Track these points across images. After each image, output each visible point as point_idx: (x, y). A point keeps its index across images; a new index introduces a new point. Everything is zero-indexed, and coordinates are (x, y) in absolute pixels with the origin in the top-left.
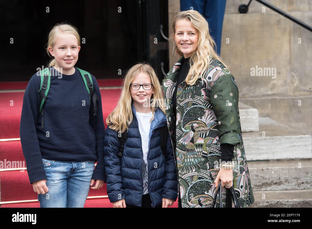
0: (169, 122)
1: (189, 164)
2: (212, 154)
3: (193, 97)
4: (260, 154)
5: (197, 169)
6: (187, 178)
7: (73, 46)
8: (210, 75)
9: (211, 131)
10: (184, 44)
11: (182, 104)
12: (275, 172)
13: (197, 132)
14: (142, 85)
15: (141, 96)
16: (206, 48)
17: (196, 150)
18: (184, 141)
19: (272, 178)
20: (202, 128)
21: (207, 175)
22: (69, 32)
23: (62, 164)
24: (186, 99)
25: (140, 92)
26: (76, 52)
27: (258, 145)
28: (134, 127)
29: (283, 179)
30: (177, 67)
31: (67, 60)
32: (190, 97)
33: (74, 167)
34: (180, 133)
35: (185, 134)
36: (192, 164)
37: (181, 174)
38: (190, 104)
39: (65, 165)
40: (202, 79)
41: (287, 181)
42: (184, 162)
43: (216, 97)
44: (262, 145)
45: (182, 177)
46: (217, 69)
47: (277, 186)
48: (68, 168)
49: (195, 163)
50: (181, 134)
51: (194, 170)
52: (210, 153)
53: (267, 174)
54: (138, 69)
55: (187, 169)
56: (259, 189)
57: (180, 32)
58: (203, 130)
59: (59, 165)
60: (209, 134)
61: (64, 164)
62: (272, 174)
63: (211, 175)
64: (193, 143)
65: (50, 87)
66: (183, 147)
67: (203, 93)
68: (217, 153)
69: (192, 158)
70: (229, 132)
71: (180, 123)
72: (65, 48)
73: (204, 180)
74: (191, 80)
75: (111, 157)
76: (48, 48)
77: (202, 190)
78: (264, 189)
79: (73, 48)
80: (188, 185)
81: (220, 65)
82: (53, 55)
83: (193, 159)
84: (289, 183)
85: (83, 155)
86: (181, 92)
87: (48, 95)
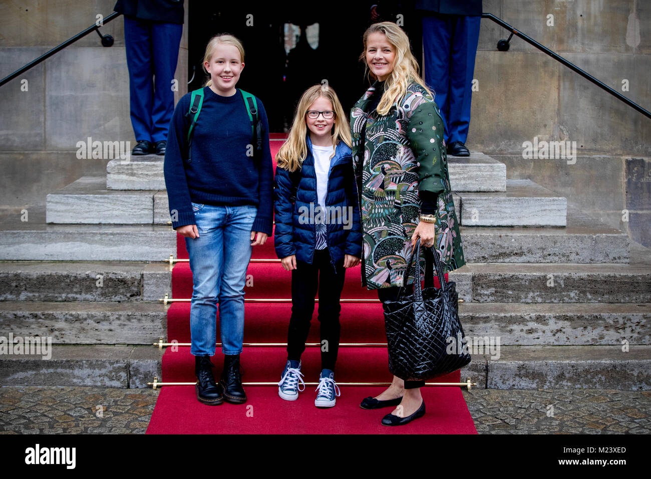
0: (356, 162)
1: (377, 216)
2: (407, 205)
3: (385, 130)
4: (503, 218)
5: (387, 222)
6: (373, 233)
7: (234, 61)
8: (408, 102)
9: (407, 174)
10: (377, 63)
11: (371, 139)
12: (515, 240)
13: (389, 175)
14: (322, 113)
15: (320, 126)
16: (404, 69)
17: (386, 198)
18: (373, 186)
19: (511, 246)
20: (396, 171)
21: (400, 230)
22: (229, 42)
23: (212, 208)
24: (377, 133)
25: (319, 121)
26: (238, 69)
27: (501, 207)
28: (309, 165)
29: (525, 249)
30: (370, 93)
31: (224, 76)
32: (382, 130)
33: (228, 213)
34: (367, 176)
35: (374, 178)
36: (380, 216)
37: (366, 228)
38: (381, 139)
39: (216, 210)
40: (398, 108)
41: (530, 251)
42: (370, 213)
43: (414, 130)
44: (506, 208)
45: (368, 232)
46: (416, 96)
47: (517, 258)
48: (220, 214)
49: (384, 215)
50: (369, 177)
51: (383, 224)
52: (405, 203)
53: (506, 242)
54: (316, 91)
55: (375, 222)
56: (495, 261)
57: (372, 48)
58: (396, 173)
59: (209, 211)
60: (404, 178)
61: (216, 208)
62: (512, 243)
63: (404, 231)
64: (383, 189)
65: (201, 111)
66: (370, 194)
67: (398, 125)
68: (414, 203)
69: (381, 208)
70: (431, 176)
71: (368, 163)
72: (223, 62)
73: (395, 237)
74: (383, 109)
75: (281, 202)
76: (204, 62)
77: (393, 250)
78: (502, 260)
79: (234, 62)
80: (375, 242)
81: (420, 90)
82: (209, 72)
83: (382, 210)
84: (532, 254)
85: (239, 198)
86: (371, 124)
87: (197, 120)
